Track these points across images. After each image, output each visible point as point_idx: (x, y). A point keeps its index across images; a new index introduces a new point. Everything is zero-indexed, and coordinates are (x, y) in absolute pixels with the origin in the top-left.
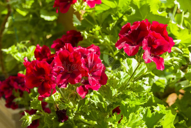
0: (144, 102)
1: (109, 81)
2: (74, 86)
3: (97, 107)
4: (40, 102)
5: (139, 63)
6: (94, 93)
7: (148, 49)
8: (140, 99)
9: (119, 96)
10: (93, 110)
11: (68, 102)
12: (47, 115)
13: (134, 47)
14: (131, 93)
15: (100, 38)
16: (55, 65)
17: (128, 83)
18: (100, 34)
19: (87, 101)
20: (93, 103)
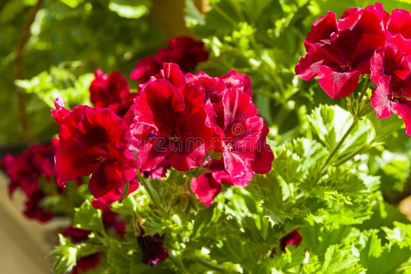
0: (364, 219)
1: (276, 162)
2: (185, 176)
3: (242, 230)
4: (97, 212)
5: (355, 119)
6: (234, 192)
7: (385, 80)
8: (354, 211)
9: (301, 204)
10: (232, 236)
11: (168, 216)
12: (116, 246)
13: (345, 76)
14: (333, 195)
15: (250, 57)
16: (136, 120)
17: (324, 170)
18: (251, 46)
19: (217, 214)
20: (232, 218)
